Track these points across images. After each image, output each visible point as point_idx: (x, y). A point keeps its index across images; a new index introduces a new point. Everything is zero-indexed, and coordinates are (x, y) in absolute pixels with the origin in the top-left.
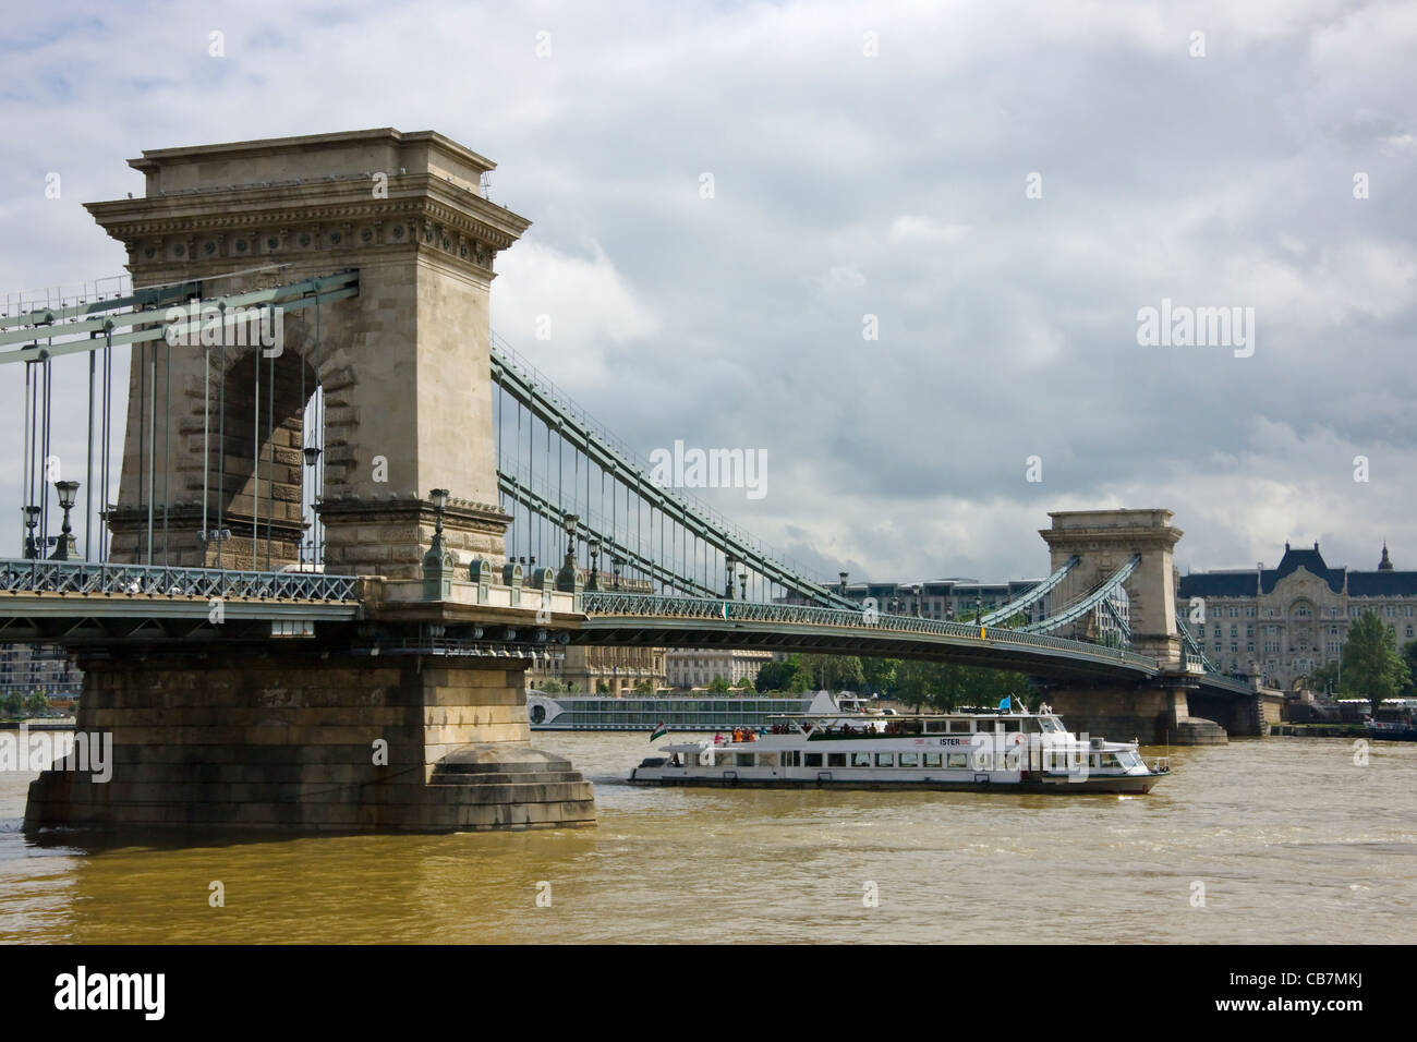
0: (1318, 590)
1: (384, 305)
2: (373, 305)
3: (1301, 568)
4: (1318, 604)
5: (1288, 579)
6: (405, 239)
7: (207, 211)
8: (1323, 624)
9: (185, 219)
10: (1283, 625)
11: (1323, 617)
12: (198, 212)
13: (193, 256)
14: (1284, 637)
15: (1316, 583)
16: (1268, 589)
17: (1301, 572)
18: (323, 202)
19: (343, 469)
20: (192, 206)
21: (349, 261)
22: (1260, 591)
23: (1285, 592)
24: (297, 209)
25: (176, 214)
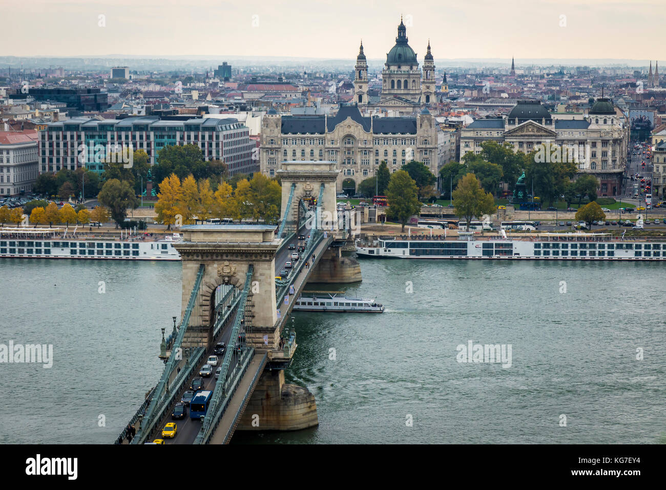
0: (357, 130)
1: (261, 275)
2: (258, 275)
3: (349, 118)
4: (358, 139)
5: (341, 124)
6: (268, 258)
7: (210, 248)
8: (360, 150)
9: (202, 250)
10: (338, 150)
11: (360, 145)
12: (207, 248)
13: (202, 258)
14: (339, 157)
15: (357, 126)
16: (331, 129)
17: (349, 120)
18: (246, 249)
19: (251, 318)
20: (206, 247)
21: (250, 263)
22: (326, 130)
23: (341, 130)
24: (238, 250)
25: (200, 248)
